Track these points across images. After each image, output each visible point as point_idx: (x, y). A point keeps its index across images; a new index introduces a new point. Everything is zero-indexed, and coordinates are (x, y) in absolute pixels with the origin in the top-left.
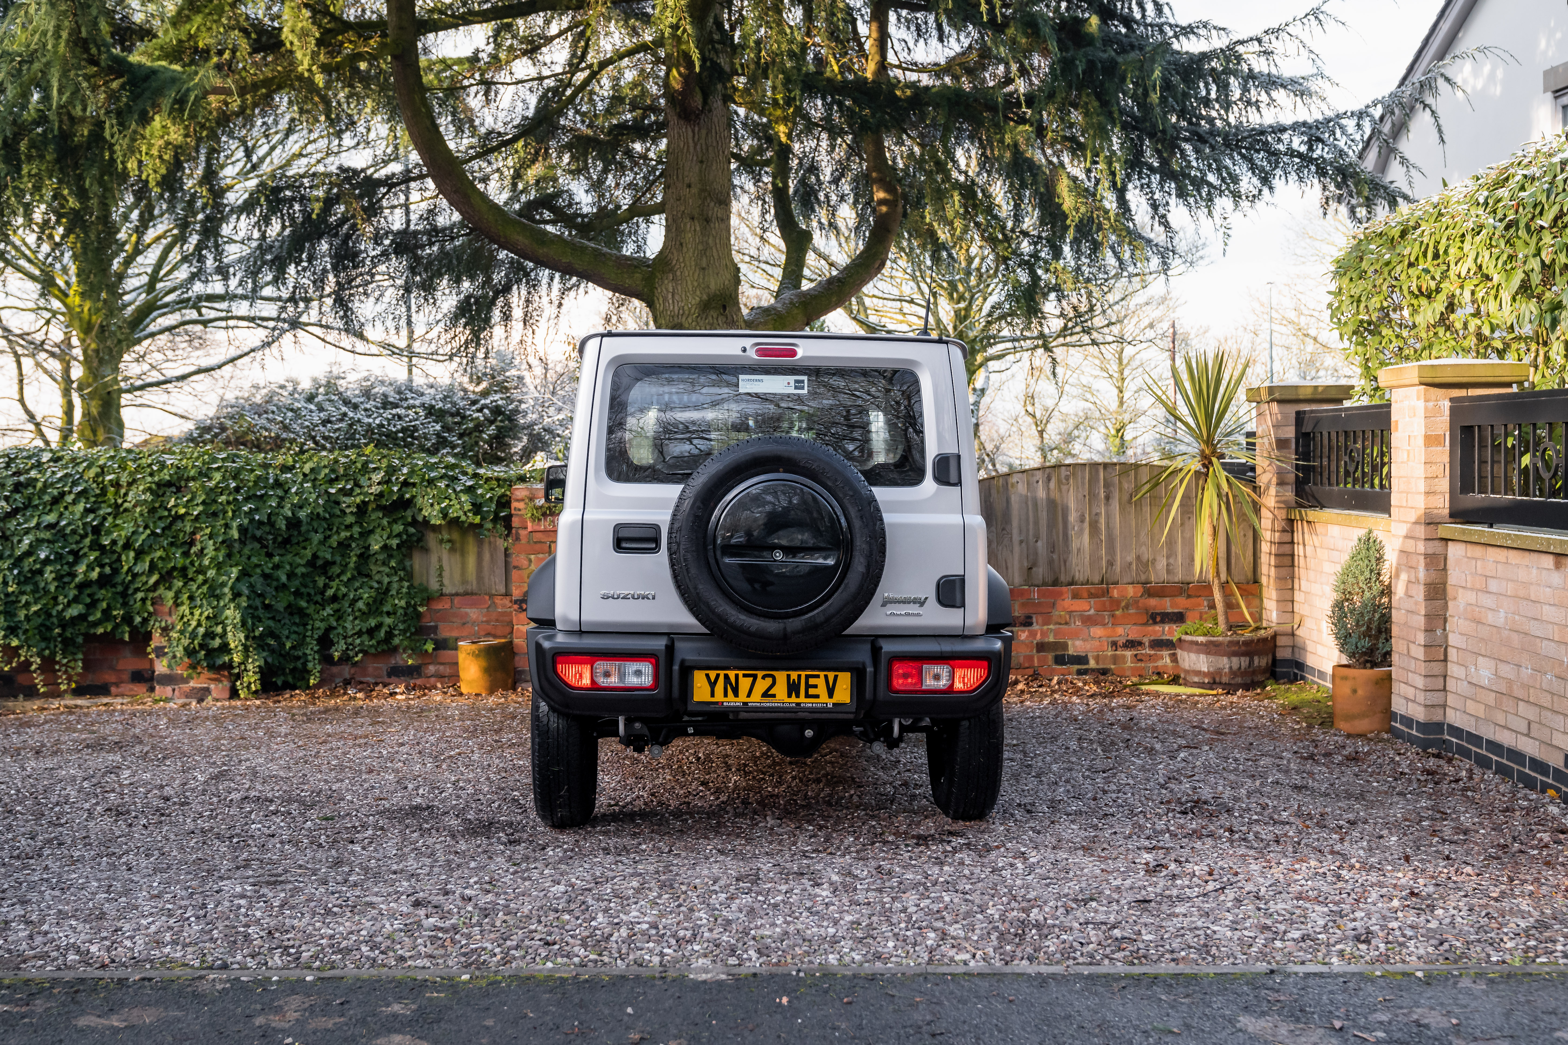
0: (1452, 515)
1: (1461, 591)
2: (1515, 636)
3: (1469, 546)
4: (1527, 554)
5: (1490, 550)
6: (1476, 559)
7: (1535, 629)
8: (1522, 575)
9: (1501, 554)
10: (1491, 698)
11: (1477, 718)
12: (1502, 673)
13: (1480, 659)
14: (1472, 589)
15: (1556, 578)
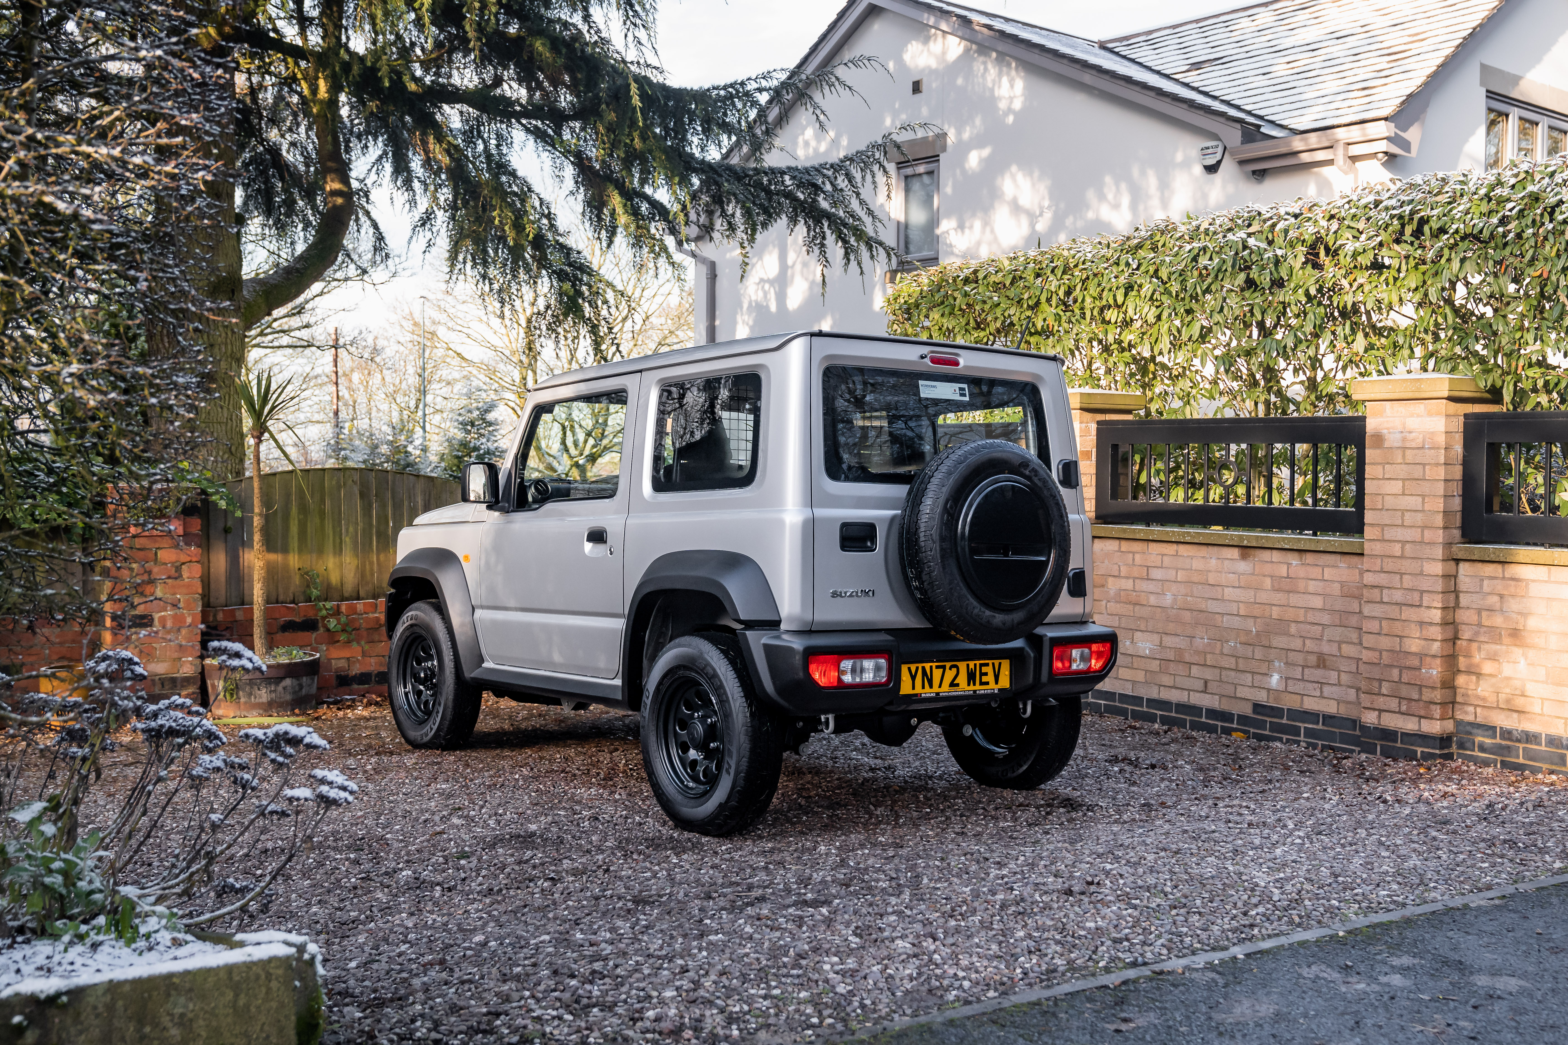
0: (1097, 517)
1: (1110, 580)
2: (1188, 613)
3: (1123, 543)
4: (1204, 548)
5: (1152, 545)
6: (1134, 553)
7: (1213, 606)
8: (1197, 564)
9: (1171, 549)
10: (1155, 665)
11: (1134, 682)
12: (1169, 644)
13: (1138, 635)
14: (1127, 578)
15: (1243, 566)
